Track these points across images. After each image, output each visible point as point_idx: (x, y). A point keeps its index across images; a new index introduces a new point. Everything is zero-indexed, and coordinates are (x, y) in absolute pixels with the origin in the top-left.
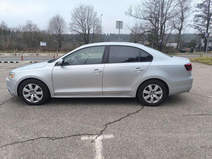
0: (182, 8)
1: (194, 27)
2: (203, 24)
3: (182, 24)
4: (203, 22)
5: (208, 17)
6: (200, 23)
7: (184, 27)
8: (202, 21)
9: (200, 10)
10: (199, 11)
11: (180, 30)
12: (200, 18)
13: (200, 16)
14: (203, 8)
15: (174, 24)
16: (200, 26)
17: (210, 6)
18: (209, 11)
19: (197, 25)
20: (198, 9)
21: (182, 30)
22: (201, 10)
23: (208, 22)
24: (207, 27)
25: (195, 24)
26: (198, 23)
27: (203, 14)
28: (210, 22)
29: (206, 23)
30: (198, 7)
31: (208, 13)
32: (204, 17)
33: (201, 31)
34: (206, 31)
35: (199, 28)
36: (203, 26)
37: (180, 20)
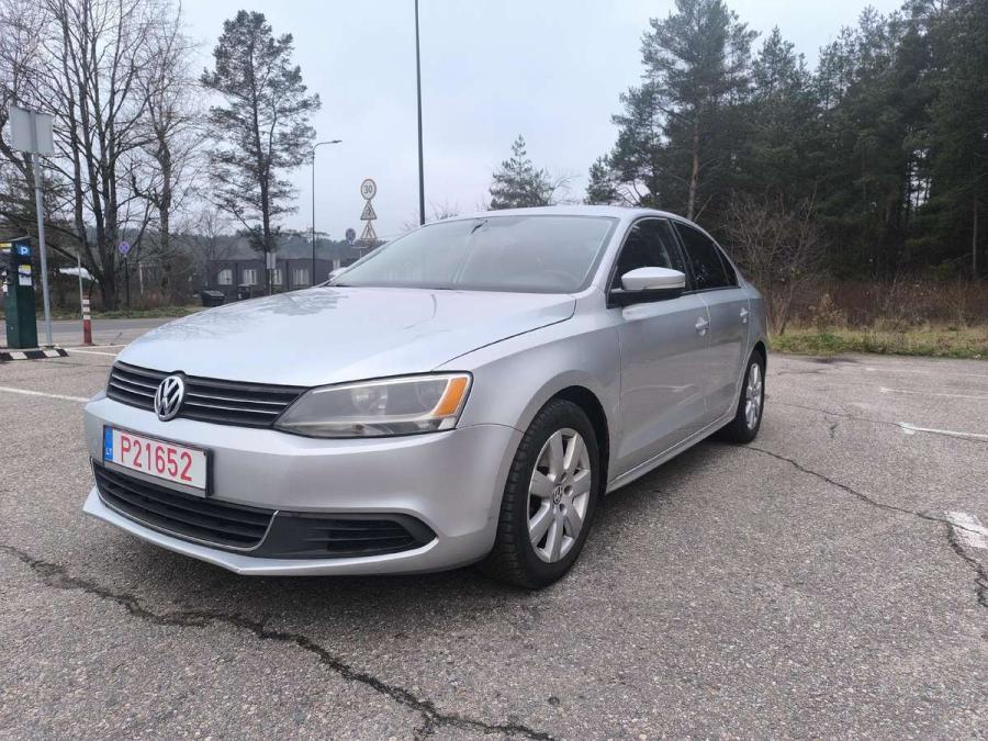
1: (217, 200)
2: (248, 195)
3: (167, 181)
4: (248, 187)
5: (261, 167)
6: (236, 188)
7: (177, 195)
8: (240, 179)
9: (226, 136)
10: (221, 138)
11: (163, 205)
12: (233, 168)
13: (228, 159)
14: (236, 129)
16: (238, 200)
17: (260, 129)
18: (259, 147)
19: (228, 196)
20: (215, 129)
21: (172, 205)
22: (230, 134)
23: (265, 190)
24: (265, 208)
25: (216, 188)
26: (229, 187)
27: (240, 153)
28: (272, 189)
29: (258, 190)
30: (217, 121)
31: (259, 154)
32: (249, 167)
33: (243, 220)
34: (262, 223)
35: (234, 206)
36: (249, 200)
37: (157, 164)
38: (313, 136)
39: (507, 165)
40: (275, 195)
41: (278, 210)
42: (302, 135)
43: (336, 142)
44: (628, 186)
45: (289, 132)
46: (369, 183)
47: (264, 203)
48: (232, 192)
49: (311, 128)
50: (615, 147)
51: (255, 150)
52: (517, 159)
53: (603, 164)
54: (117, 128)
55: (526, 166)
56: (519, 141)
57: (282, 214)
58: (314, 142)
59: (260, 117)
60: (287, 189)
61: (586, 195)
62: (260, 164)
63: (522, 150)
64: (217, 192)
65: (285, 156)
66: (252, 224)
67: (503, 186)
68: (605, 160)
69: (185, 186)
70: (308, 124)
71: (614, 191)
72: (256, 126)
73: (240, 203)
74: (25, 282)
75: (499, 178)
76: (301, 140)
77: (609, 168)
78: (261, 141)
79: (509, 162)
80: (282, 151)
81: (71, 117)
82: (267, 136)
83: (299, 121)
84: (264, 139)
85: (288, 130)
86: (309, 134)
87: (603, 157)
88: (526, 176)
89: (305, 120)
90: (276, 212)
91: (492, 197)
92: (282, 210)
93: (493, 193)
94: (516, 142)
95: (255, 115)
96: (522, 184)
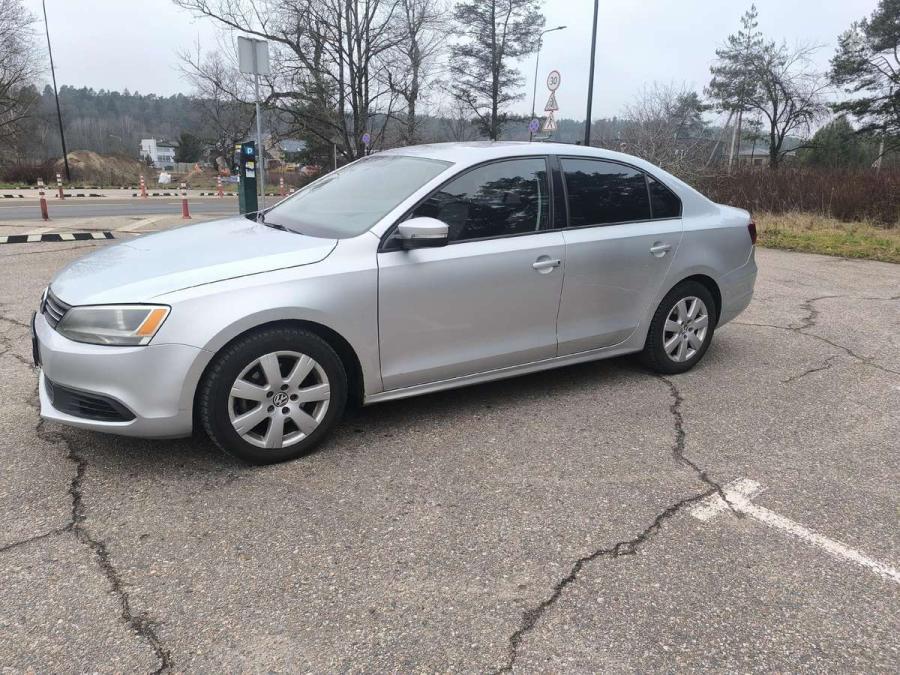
0: (411, 12)
1: (455, 91)
2: (481, 85)
3: (416, 76)
4: (481, 77)
5: (494, 57)
6: (471, 79)
7: (423, 90)
8: (476, 70)
9: (467, 30)
10: (463, 33)
11: (412, 97)
12: (471, 60)
13: (467, 52)
14: (475, 23)
15: (390, 75)
16: (472, 90)
17: (497, 21)
18: (494, 39)
19: (464, 87)
20: (458, 24)
21: (418, 98)
22: (470, 28)
23: (496, 78)
24: (494, 97)
25: (456, 79)
26: (465, 78)
27: (478, 46)
28: (502, 79)
29: (490, 79)
30: (461, 17)
31: (492, 46)
32: (484, 59)
33: (475, 109)
34: (491, 111)
35: (468, 96)
36: (482, 89)
37: (409, 61)
38: (542, 25)
39: (733, 40)
40: (504, 84)
41: (506, 98)
42: (533, 23)
43: (561, 28)
44: (886, 56)
45: (521, 21)
46: (555, 75)
47: (494, 92)
48: (467, 83)
49: (541, 16)
50: (877, 9)
51: (490, 41)
52: (745, 32)
53: (859, 30)
54: (371, 33)
55: (756, 39)
56: (750, 12)
57: (510, 101)
58: (543, 29)
59: (497, 10)
60: (515, 77)
61: (829, 68)
62: (494, 55)
63: (754, 21)
64: (456, 83)
65: (517, 46)
66: (483, 112)
67: (727, 63)
68: (864, 23)
69: (430, 79)
70: (539, 12)
71: (865, 62)
72: (493, 18)
73: (473, 93)
74: (250, 175)
75: (721, 54)
76: (533, 28)
77: (863, 35)
78: (497, 32)
79: (736, 35)
80: (515, 41)
81: (339, 28)
82: (502, 27)
83: (532, 9)
84: (499, 30)
85: (520, 20)
86: (539, 22)
87: (859, 22)
88: (755, 50)
89: (536, 8)
90: (504, 100)
91: (713, 76)
92: (510, 98)
93: (712, 71)
94: (747, 13)
95: (493, 8)
96: (749, 60)
